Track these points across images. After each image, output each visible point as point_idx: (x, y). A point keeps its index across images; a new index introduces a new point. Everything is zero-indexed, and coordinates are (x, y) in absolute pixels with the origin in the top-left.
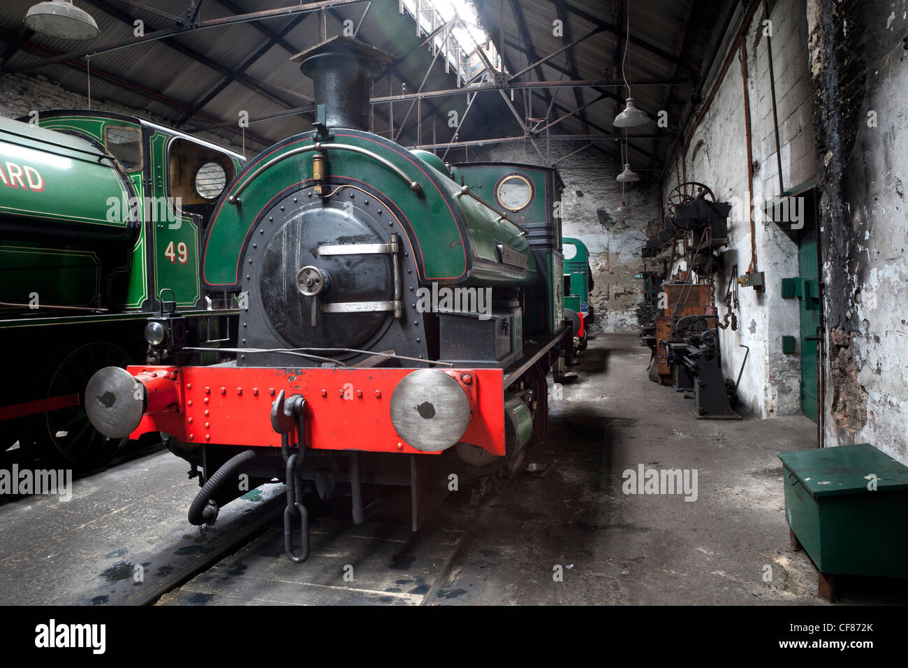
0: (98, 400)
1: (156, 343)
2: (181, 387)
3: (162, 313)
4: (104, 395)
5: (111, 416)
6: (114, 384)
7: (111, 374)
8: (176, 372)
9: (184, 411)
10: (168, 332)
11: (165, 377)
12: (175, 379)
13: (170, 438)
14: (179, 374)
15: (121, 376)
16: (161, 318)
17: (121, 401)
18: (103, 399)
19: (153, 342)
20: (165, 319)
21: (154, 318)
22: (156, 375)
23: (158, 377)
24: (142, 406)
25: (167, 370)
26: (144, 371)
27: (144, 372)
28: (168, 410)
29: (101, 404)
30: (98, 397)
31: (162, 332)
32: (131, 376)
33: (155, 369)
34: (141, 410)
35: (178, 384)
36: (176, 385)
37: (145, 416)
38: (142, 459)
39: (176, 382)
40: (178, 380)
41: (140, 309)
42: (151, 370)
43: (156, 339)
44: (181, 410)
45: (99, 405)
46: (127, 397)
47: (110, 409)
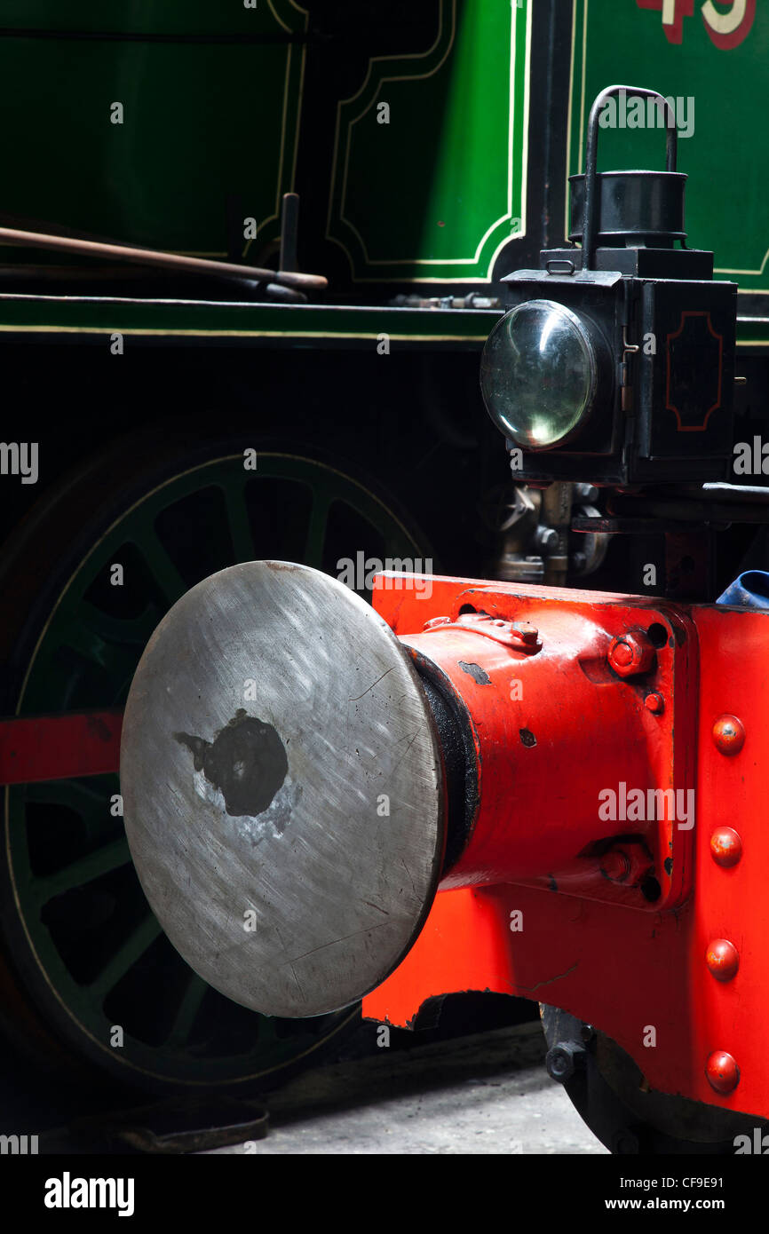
0: (186, 758)
1: (542, 433)
2: (677, 734)
3: (597, 241)
4: (224, 734)
5: (253, 866)
6: (284, 670)
7: (268, 604)
8: (655, 636)
9: (688, 896)
10: (621, 372)
11: (584, 661)
12: (643, 677)
13: (590, 1040)
14: (670, 650)
15: (327, 625)
16: (584, 276)
17: (317, 780)
18: (212, 760)
19: (525, 424)
20: (607, 279)
21: (541, 276)
22: (529, 644)
23: (546, 653)
24: (432, 829)
25: (603, 615)
26: (468, 609)
27: (467, 620)
28: (589, 876)
29: (201, 785)
30: (191, 742)
31: (586, 365)
32: (384, 630)
33: (527, 604)
34: (427, 858)
35: (659, 712)
36: (650, 721)
37: (456, 894)
38: (445, 1099)
39: (651, 700)
40: (666, 687)
41: (482, 290)
42: (506, 610)
43: (545, 412)
44: (668, 879)
45: (189, 790)
46: (350, 761)
47: (252, 826)
